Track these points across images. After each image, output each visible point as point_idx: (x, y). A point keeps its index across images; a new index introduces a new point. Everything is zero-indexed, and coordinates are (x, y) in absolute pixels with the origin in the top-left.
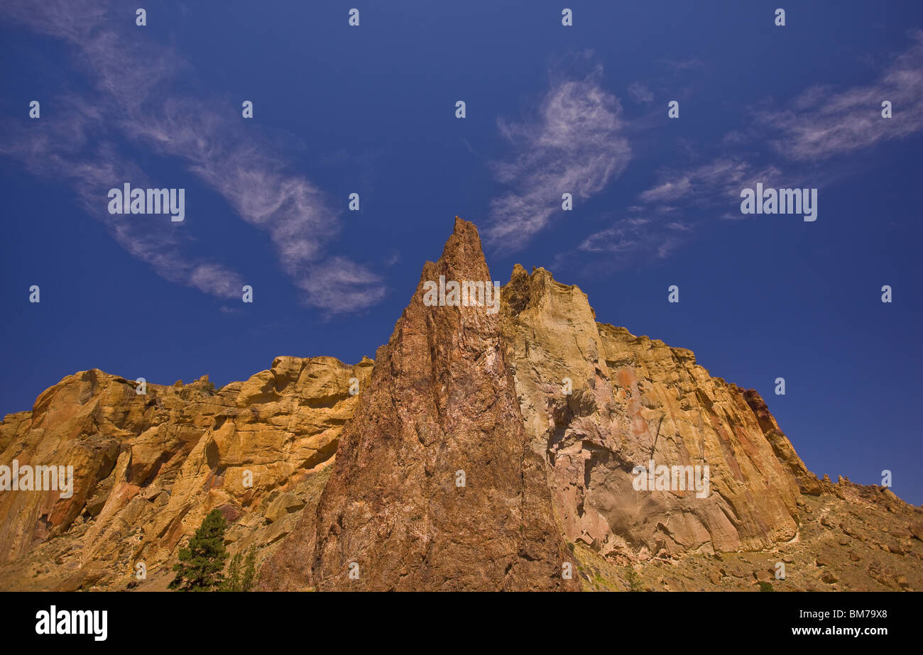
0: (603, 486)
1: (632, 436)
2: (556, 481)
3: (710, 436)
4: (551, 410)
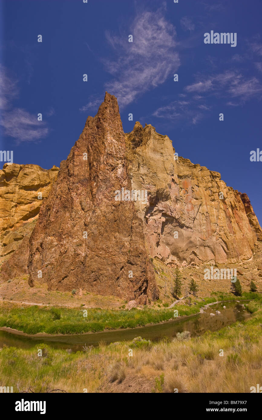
0: (170, 234)
1: (186, 212)
2: (148, 231)
3: (222, 214)
4: (148, 197)
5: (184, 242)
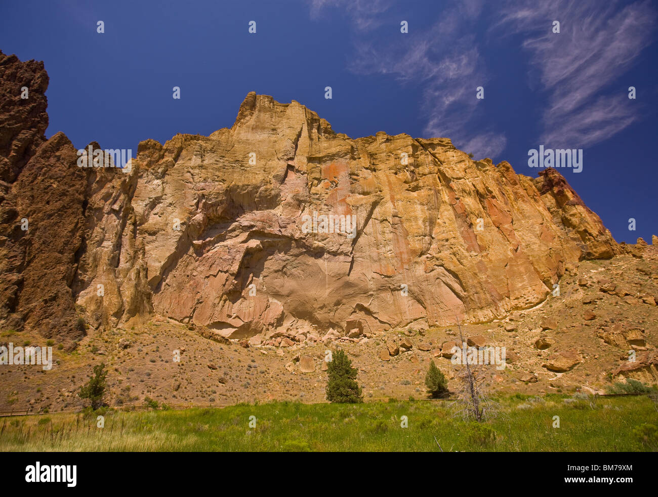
0: (280, 273)
3: (446, 213)
4: (201, 205)
5: (327, 286)
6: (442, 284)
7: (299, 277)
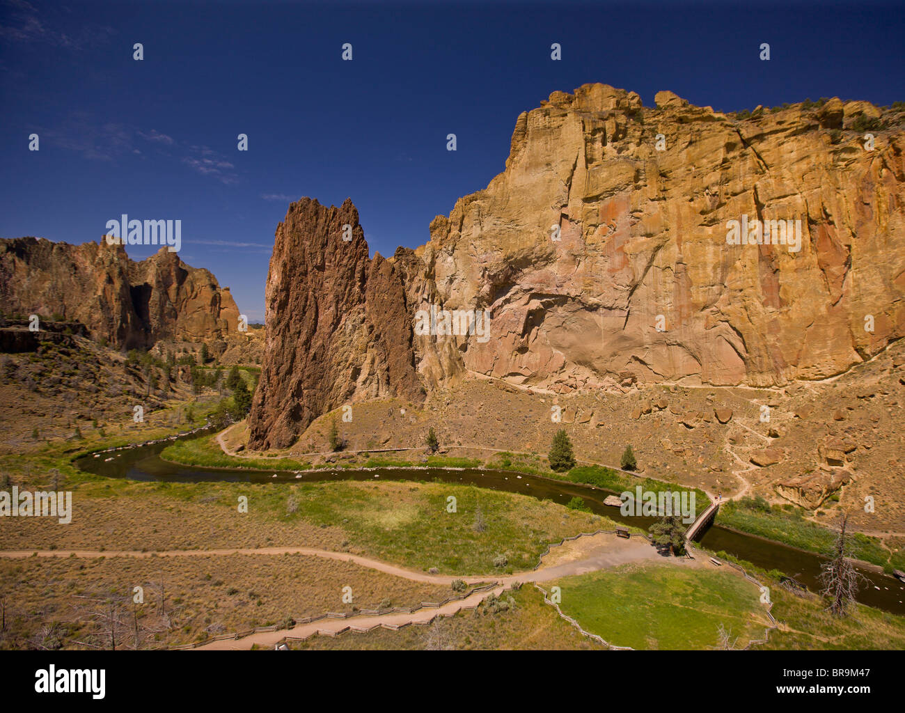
0: (560, 328)
1: (604, 276)
4: (486, 276)
5: (603, 340)
6: (724, 342)
7: (577, 332)
